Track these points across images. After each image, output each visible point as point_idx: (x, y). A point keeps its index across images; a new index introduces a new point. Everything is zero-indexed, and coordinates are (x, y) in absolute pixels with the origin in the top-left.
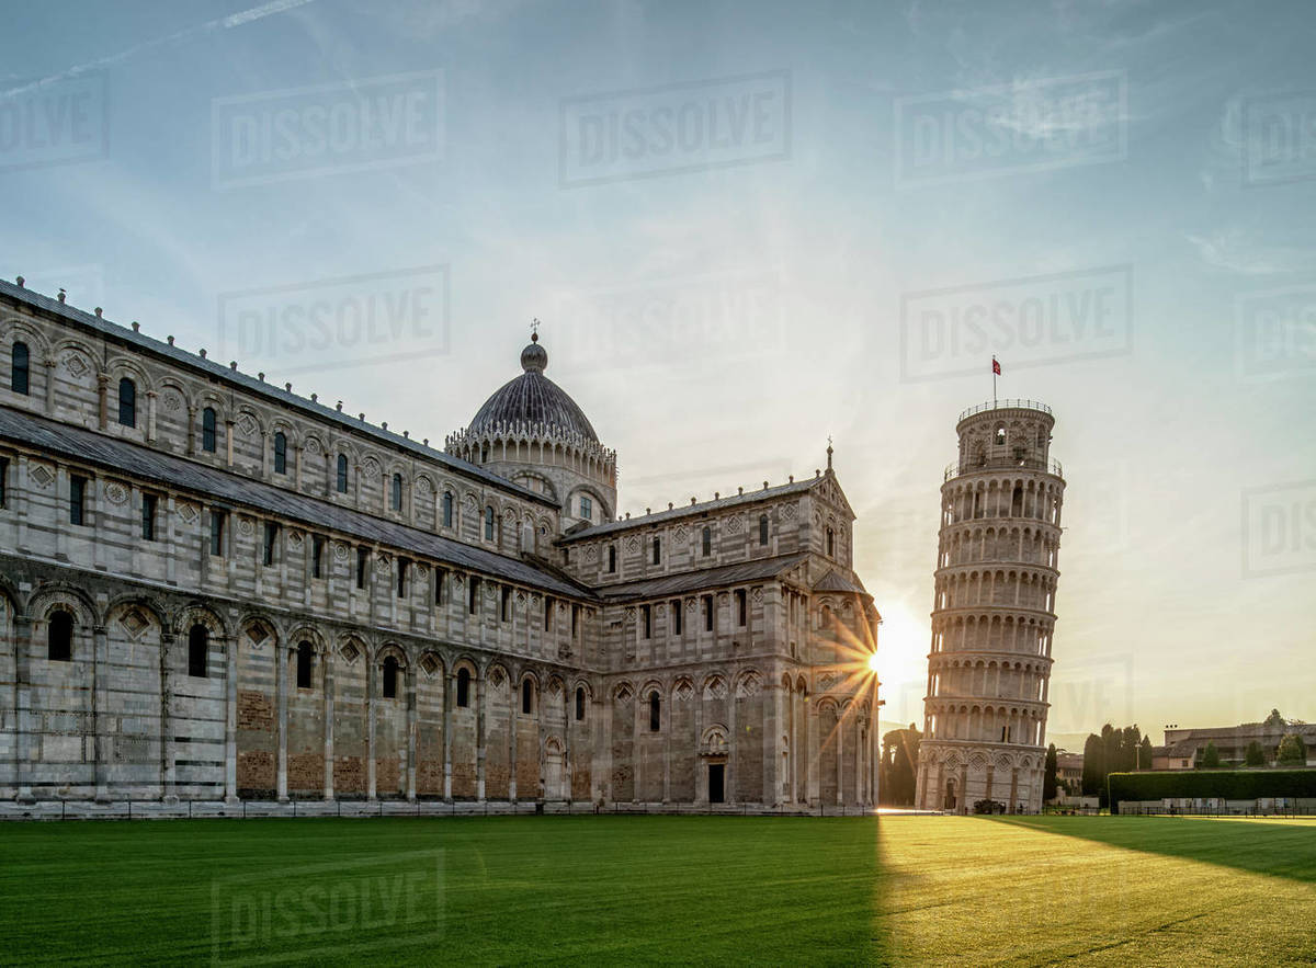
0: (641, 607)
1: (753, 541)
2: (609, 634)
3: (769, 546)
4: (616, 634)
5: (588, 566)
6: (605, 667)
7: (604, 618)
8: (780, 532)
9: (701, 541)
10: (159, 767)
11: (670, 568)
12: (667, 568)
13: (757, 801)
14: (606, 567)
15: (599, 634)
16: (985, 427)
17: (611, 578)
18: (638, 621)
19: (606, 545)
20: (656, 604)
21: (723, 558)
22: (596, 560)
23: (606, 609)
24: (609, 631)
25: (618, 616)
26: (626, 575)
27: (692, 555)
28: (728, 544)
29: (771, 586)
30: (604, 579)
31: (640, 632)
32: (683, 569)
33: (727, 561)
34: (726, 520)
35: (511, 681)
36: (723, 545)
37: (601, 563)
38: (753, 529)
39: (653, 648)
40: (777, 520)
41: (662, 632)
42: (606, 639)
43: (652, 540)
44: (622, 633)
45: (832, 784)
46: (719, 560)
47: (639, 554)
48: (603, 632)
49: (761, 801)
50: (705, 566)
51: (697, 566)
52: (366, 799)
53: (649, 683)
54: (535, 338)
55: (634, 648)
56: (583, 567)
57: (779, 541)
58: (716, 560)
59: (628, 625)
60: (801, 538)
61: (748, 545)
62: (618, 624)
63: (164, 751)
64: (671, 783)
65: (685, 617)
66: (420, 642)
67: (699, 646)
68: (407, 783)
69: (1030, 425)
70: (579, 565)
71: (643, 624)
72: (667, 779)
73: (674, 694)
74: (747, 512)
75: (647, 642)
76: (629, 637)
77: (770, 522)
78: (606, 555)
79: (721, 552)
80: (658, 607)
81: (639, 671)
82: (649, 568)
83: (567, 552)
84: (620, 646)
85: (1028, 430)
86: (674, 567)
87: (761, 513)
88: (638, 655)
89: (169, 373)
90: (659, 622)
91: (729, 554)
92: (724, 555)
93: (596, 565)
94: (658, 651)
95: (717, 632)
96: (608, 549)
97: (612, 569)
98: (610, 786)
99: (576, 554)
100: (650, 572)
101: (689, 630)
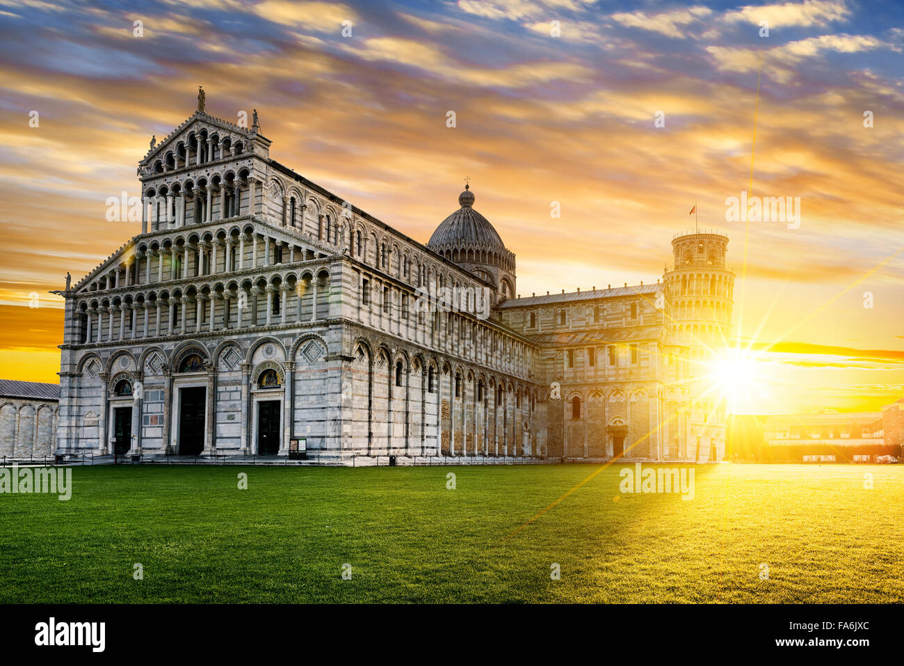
0: (567, 350)
1: (627, 316)
2: (545, 364)
3: (637, 319)
4: (550, 364)
5: (515, 323)
6: (543, 382)
7: (544, 355)
8: (644, 312)
9: (593, 314)
10: (421, 439)
11: (573, 327)
12: (571, 327)
13: (645, 457)
14: (529, 324)
15: (540, 364)
16: (692, 243)
17: (533, 331)
18: (565, 358)
19: (529, 312)
20: (577, 349)
21: (608, 324)
22: (522, 320)
23: (543, 350)
24: (545, 362)
25: (552, 354)
26: (542, 330)
27: (587, 321)
28: (610, 317)
29: (653, 343)
30: (527, 331)
31: (566, 364)
32: (582, 329)
33: (610, 326)
34: (609, 304)
35: (514, 391)
36: (608, 317)
37: (525, 322)
38: (627, 310)
39: (575, 373)
40: (642, 306)
41: (582, 364)
42: (543, 366)
43: (560, 311)
44: (554, 364)
45: (676, 447)
46: (605, 325)
47: (552, 318)
48: (542, 362)
49: (648, 457)
50: (596, 328)
51: (590, 328)
52: (474, 455)
53: (573, 392)
54: (467, 187)
55: (563, 372)
56: (513, 323)
57: (644, 317)
58: (603, 325)
59: (558, 360)
60: (658, 316)
61: (624, 319)
62: (553, 359)
63: (423, 431)
64: (589, 447)
65: (596, 358)
66: (491, 371)
67: (607, 373)
68: (485, 447)
69: (718, 243)
70: (510, 323)
71: (568, 359)
72: (586, 445)
73: (589, 398)
74: (624, 300)
75: (571, 369)
76: (559, 366)
77: (638, 307)
78: (529, 318)
79: (607, 321)
80: (578, 351)
81: (566, 385)
82: (558, 327)
83: (501, 314)
84: (552, 371)
85: (717, 246)
86: (575, 327)
87: (632, 302)
88: (566, 376)
89: (373, 227)
90: (579, 359)
91: (612, 322)
92: (609, 322)
93: (521, 323)
94: (579, 374)
95: (618, 365)
96: (530, 314)
97: (533, 325)
98: (546, 448)
99: (508, 316)
100: (559, 328)
101: (600, 364)
